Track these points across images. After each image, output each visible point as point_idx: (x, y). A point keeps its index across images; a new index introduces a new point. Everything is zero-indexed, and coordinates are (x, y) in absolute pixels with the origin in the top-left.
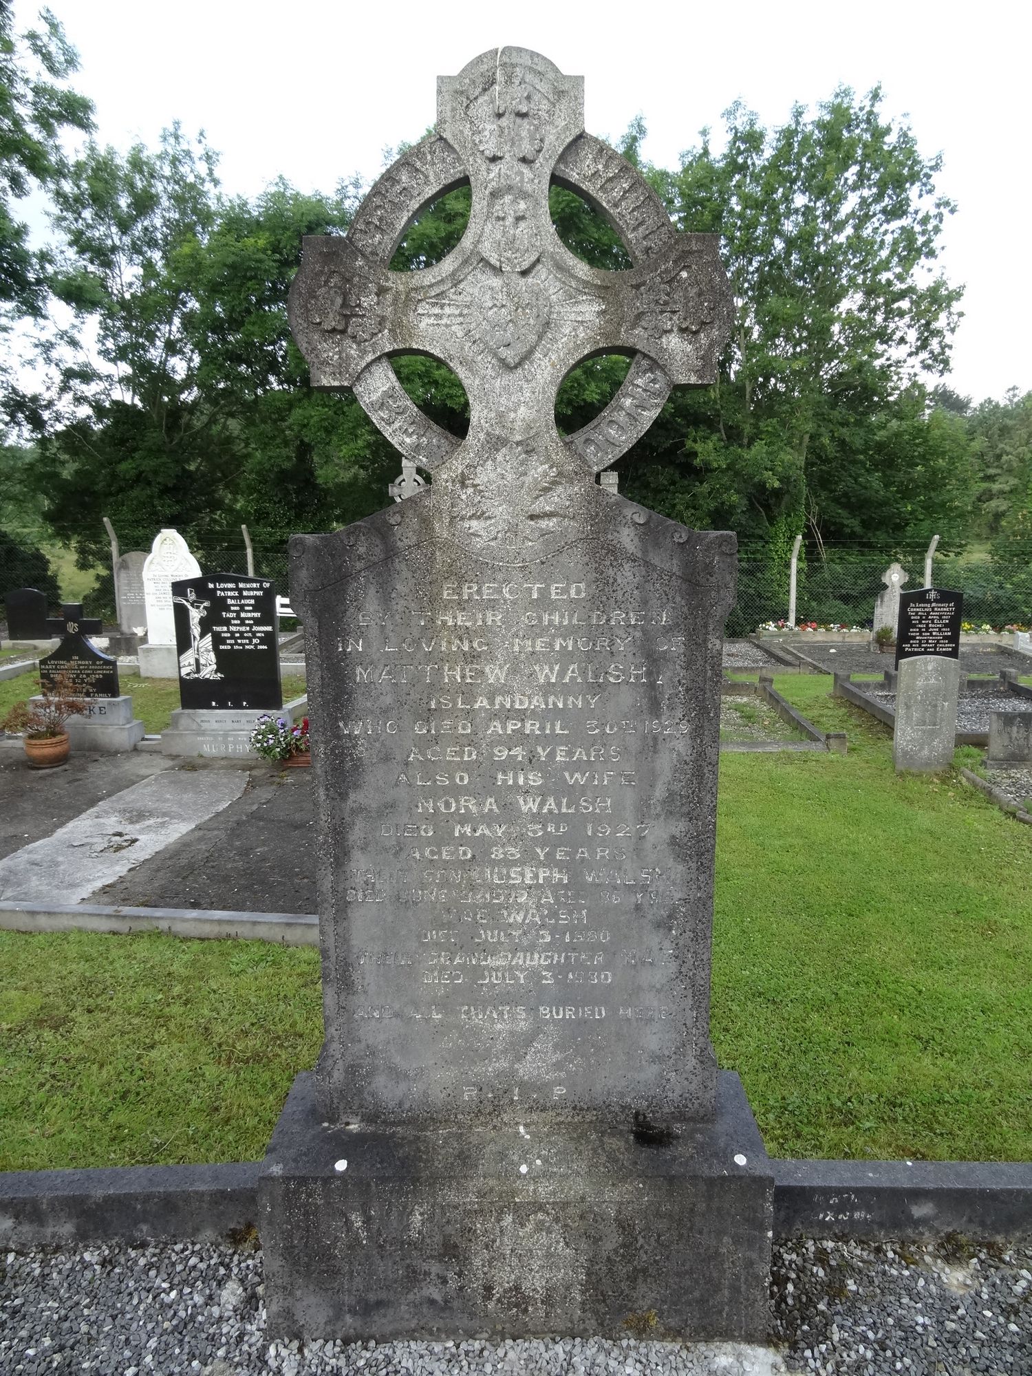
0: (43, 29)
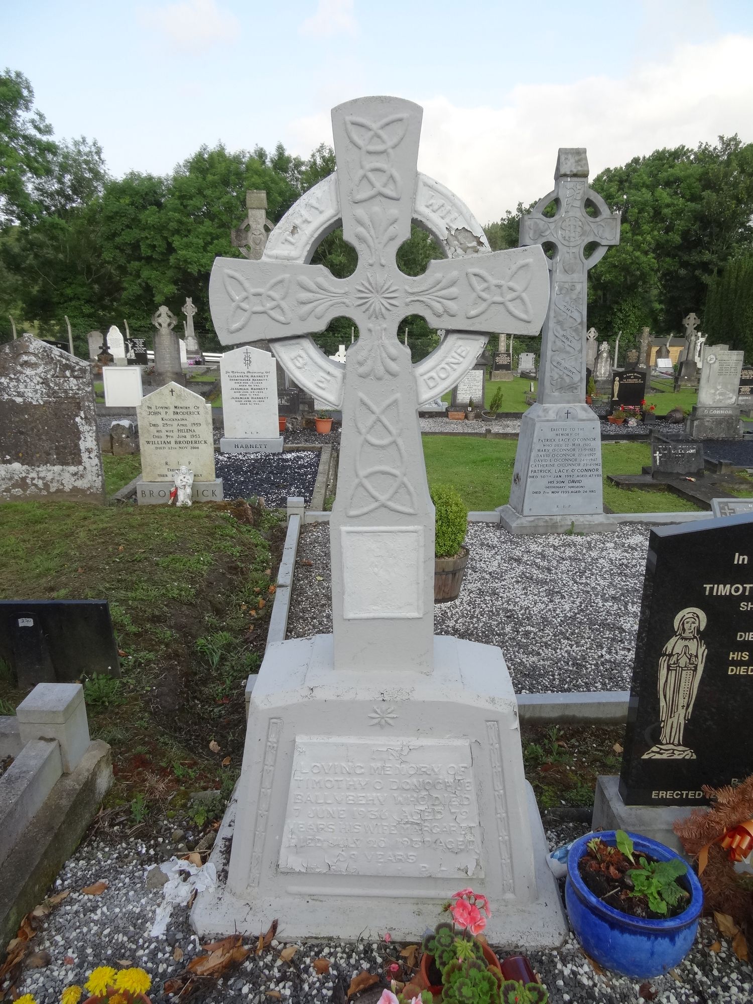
0: (37, 118)
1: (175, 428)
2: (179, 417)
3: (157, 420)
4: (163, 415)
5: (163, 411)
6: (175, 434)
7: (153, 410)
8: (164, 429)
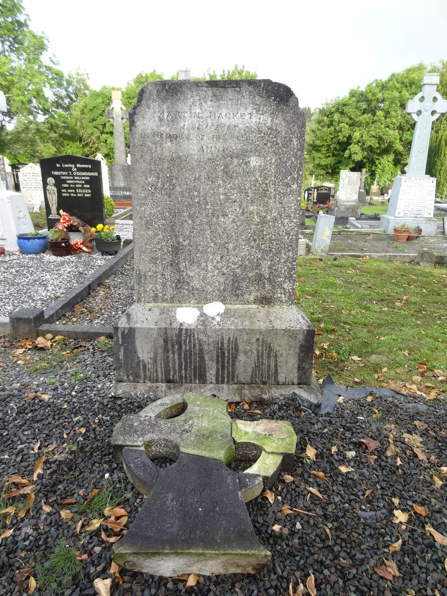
1: (33, 182)
2: (34, 177)
3: (26, 178)
4: (29, 177)
5: (28, 175)
6: (34, 184)
7: (25, 174)
8: (29, 182)
